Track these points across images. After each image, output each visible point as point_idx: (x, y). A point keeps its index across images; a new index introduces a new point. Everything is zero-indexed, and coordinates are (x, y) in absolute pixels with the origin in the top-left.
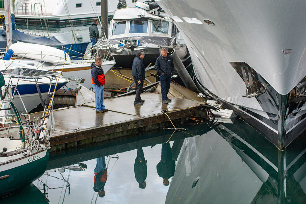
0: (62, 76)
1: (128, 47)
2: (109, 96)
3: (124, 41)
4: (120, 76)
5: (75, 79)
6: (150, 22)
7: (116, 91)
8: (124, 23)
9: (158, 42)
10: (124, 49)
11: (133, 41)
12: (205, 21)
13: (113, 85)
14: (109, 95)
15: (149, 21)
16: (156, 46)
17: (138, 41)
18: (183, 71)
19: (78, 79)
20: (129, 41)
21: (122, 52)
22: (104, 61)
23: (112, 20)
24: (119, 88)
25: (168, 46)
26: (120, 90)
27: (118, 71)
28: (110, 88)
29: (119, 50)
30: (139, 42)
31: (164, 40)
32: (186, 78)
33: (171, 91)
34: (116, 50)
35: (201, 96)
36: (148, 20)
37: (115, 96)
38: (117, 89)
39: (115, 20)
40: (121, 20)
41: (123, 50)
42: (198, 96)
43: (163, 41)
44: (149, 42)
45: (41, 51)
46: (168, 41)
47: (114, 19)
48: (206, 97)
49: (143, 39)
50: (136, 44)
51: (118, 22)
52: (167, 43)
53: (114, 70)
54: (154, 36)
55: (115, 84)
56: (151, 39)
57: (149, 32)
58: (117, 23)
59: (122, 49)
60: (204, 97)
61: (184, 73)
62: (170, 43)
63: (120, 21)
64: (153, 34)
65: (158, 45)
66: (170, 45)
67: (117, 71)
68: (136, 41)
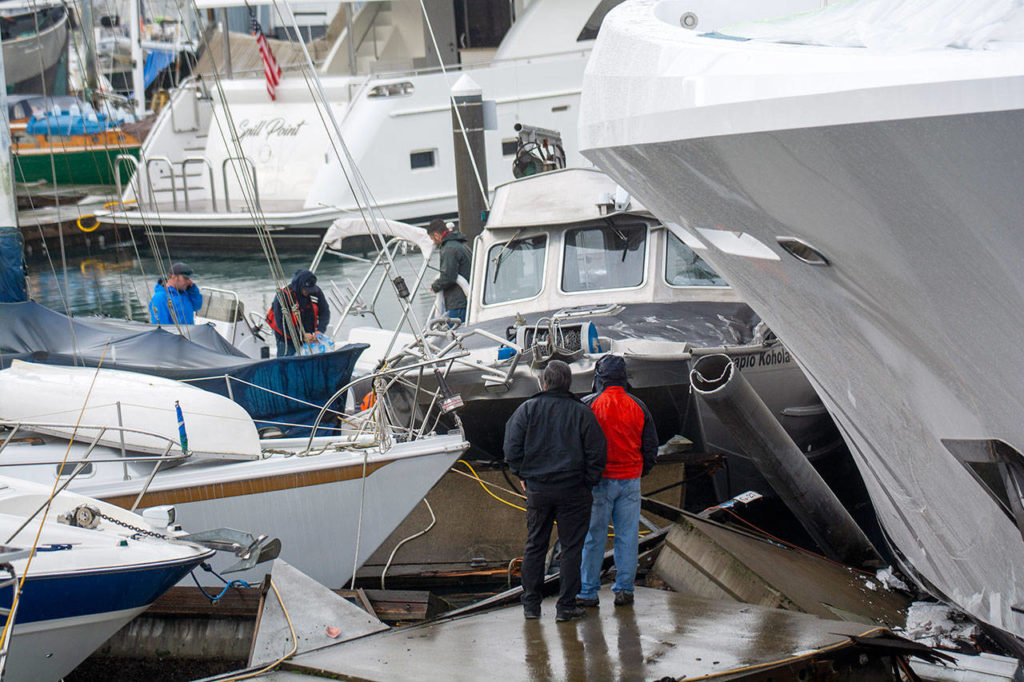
0: (178, 529)
1: (538, 357)
2: (420, 614)
3: (521, 331)
4: (511, 499)
5: (236, 545)
6: (656, 234)
7: (489, 573)
8: (539, 242)
9: (692, 327)
10: (519, 369)
11: (566, 330)
12: (784, 245)
13: (477, 542)
14: (419, 609)
15: (652, 231)
16: (676, 350)
17: (586, 327)
18: (784, 464)
19: (249, 542)
20: (541, 332)
21: (507, 387)
22: (414, 438)
23: (485, 234)
24: (505, 558)
25: (741, 342)
26: (506, 566)
27: (502, 477)
28: (463, 558)
29: (495, 374)
30: (593, 333)
31: (720, 317)
32: (802, 495)
33: (725, 571)
34: (484, 377)
35: (886, 587)
36: (648, 224)
37: (448, 610)
38: (493, 565)
39: (496, 231)
40: (524, 229)
41: (512, 375)
42: (870, 585)
43: (718, 324)
44: (643, 332)
45: (118, 404)
46: (739, 322)
47: (490, 230)
48: (913, 592)
49: (619, 317)
50: (579, 342)
51: (509, 240)
52: (736, 328)
53: (485, 474)
54: (676, 300)
55: (487, 541)
56: (659, 315)
57: (652, 281)
58: (504, 244)
59: (509, 369)
60: (900, 591)
61: (792, 473)
62: (752, 329)
63: (520, 234)
64: (671, 292)
65: (683, 345)
66: (752, 337)
67: (498, 474)
68: (578, 329)
